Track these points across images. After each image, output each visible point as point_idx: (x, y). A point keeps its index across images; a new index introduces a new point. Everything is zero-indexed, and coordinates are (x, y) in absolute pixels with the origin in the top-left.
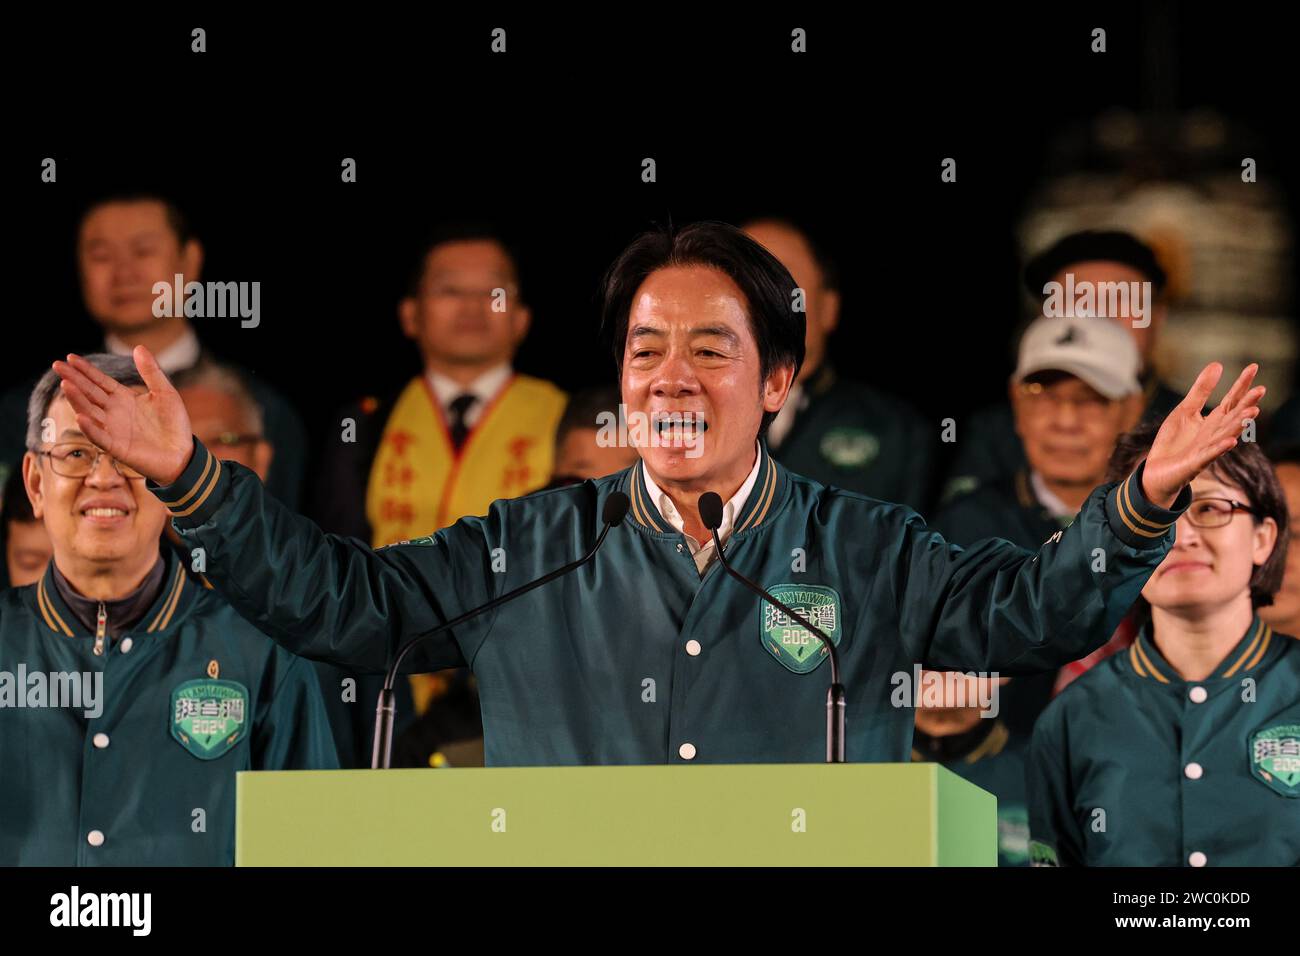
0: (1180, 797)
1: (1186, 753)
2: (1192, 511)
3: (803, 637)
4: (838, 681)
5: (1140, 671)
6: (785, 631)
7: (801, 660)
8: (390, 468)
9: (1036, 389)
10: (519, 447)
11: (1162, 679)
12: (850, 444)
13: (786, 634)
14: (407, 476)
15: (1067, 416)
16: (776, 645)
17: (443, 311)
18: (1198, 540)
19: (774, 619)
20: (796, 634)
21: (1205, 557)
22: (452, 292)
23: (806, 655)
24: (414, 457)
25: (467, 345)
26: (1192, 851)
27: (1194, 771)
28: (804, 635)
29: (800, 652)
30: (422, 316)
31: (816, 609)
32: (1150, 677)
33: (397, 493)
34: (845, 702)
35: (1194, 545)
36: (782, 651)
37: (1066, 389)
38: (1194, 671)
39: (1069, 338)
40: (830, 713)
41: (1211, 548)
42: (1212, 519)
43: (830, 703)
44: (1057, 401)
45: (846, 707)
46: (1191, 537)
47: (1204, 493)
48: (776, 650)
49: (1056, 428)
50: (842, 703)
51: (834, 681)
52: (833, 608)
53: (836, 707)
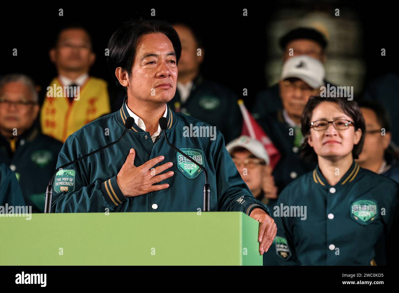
0: (326, 225)
1: (328, 211)
2: (335, 124)
3: (191, 167)
4: (208, 183)
5: (316, 181)
6: (185, 164)
7: (191, 174)
8: (47, 109)
9: (287, 83)
10: (92, 101)
11: (323, 184)
12: (209, 101)
13: (185, 165)
14: (53, 112)
15: (298, 93)
16: (183, 169)
17: (65, 52)
18: (337, 133)
19: (181, 160)
20: (189, 165)
21: (338, 139)
22: (68, 45)
23: (193, 173)
24: (56, 105)
25: (74, 64)
26: (330, 244)
27: (331, 216)
28: (192, 166)
29: (190, 172)
30: (58, 54)
31: (194, 157)
32: (319, 184)
33: (50, 118)
34: (210, 190)
35: (335, 135)
36: (184, 171)
37: (299, 84)
38: (333, 181)
39: (301, 65)
40: (205, 194)
41: (341, 136)
42: (342, 127)
43: (205, 191)
44: (295, 87)
45: (210, 192)
46: (335, 132)
47: (339, 118)
48: (183, 171)
49: (294, 97)
50: (209, 191)
51: (206, 183)
52: (201, 156)
53: (207, 192)
